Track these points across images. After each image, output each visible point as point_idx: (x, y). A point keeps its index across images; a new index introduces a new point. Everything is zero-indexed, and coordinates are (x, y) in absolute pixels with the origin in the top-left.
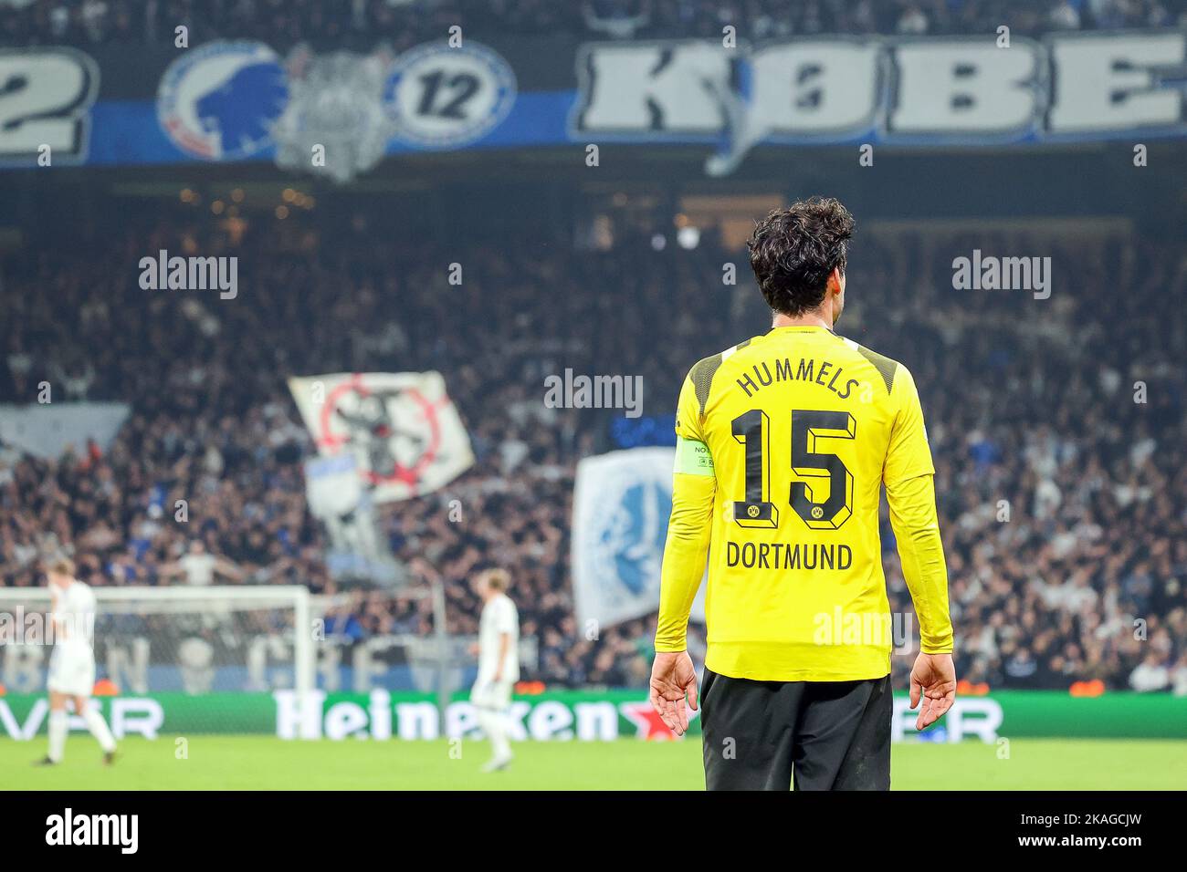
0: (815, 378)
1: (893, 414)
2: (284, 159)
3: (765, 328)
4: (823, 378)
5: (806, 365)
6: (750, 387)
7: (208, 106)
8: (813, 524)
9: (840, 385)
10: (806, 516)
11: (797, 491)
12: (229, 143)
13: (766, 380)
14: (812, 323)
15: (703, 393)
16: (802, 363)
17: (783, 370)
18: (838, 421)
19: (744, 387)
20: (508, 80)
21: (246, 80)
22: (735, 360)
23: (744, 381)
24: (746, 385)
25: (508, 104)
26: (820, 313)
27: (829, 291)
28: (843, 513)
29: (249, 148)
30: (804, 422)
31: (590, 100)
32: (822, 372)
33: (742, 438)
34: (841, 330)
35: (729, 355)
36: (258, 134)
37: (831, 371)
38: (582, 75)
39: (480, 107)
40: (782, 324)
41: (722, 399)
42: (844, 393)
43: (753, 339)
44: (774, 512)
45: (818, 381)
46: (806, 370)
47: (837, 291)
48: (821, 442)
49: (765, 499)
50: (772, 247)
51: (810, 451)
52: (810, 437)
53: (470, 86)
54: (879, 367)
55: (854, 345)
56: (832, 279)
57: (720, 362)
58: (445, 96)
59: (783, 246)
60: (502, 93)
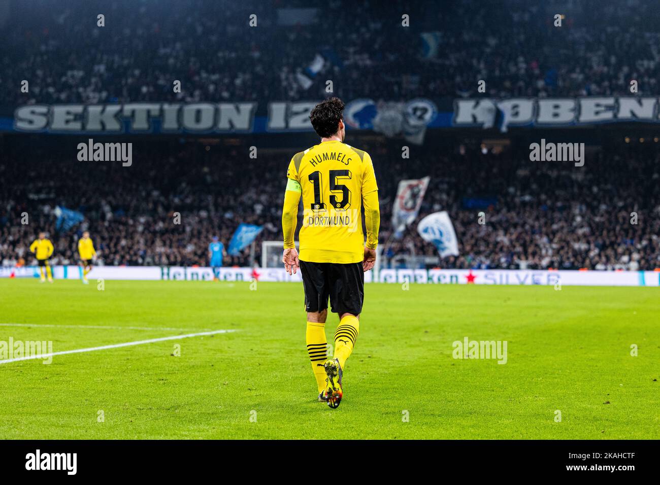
0: (336, 159)
1: (363, 170)
2: (376, 129)
3: (319, 142)
4: (339, 159)
5: (333, 154)
6: (314, 163)
7: (356, 115)
8: (337, 209)
9: (345, 160)
10: (335, 207)
11: (332, 199)
12: (361, 124)
13: (320, 161)
14: (335, 140)
15: (297, 166)
16: (332, 154)
17: (326, 157)
18: (345, 173)
19: (312, 163)
20: (435, 108)
21: (366, 109)
22: (309, 154)
23: (312, 161)
24: (313, 163)
25: (435, 116)
26: (337, 135)
27: (339, 128)
28: (348, 205)
29: (366, 126)
30: (333, 174)
31: (457, 115)
32: (339, 156)
33: (312, 181)
34: (345, 141)
35: (307, 152)
36: (369, 122)
37: (342, 156)
38: (455, 108)
39: (428, 116)
40: (324, 141)
41: (304, 168)
42: (347, 163)
43: (315, 146)
44: (325, 206)
45: (338, 160)
46: (333, 156)
47: (342, 128)
48: (340, 181)
49: (321, 202)
50: (318, 115)
51: (336, 184)
52: (336, 179)
53: (425, 110)
54: (358, 153)
55: (350, 147)
56: (340, 123)
57: (303, 155)
58: (419, 113)
59: (322, 113)
60: (434, 113)
